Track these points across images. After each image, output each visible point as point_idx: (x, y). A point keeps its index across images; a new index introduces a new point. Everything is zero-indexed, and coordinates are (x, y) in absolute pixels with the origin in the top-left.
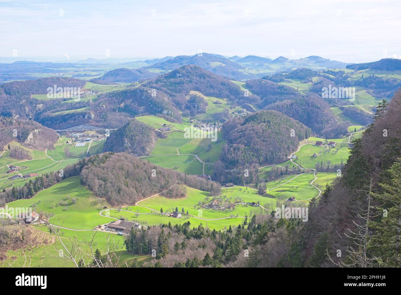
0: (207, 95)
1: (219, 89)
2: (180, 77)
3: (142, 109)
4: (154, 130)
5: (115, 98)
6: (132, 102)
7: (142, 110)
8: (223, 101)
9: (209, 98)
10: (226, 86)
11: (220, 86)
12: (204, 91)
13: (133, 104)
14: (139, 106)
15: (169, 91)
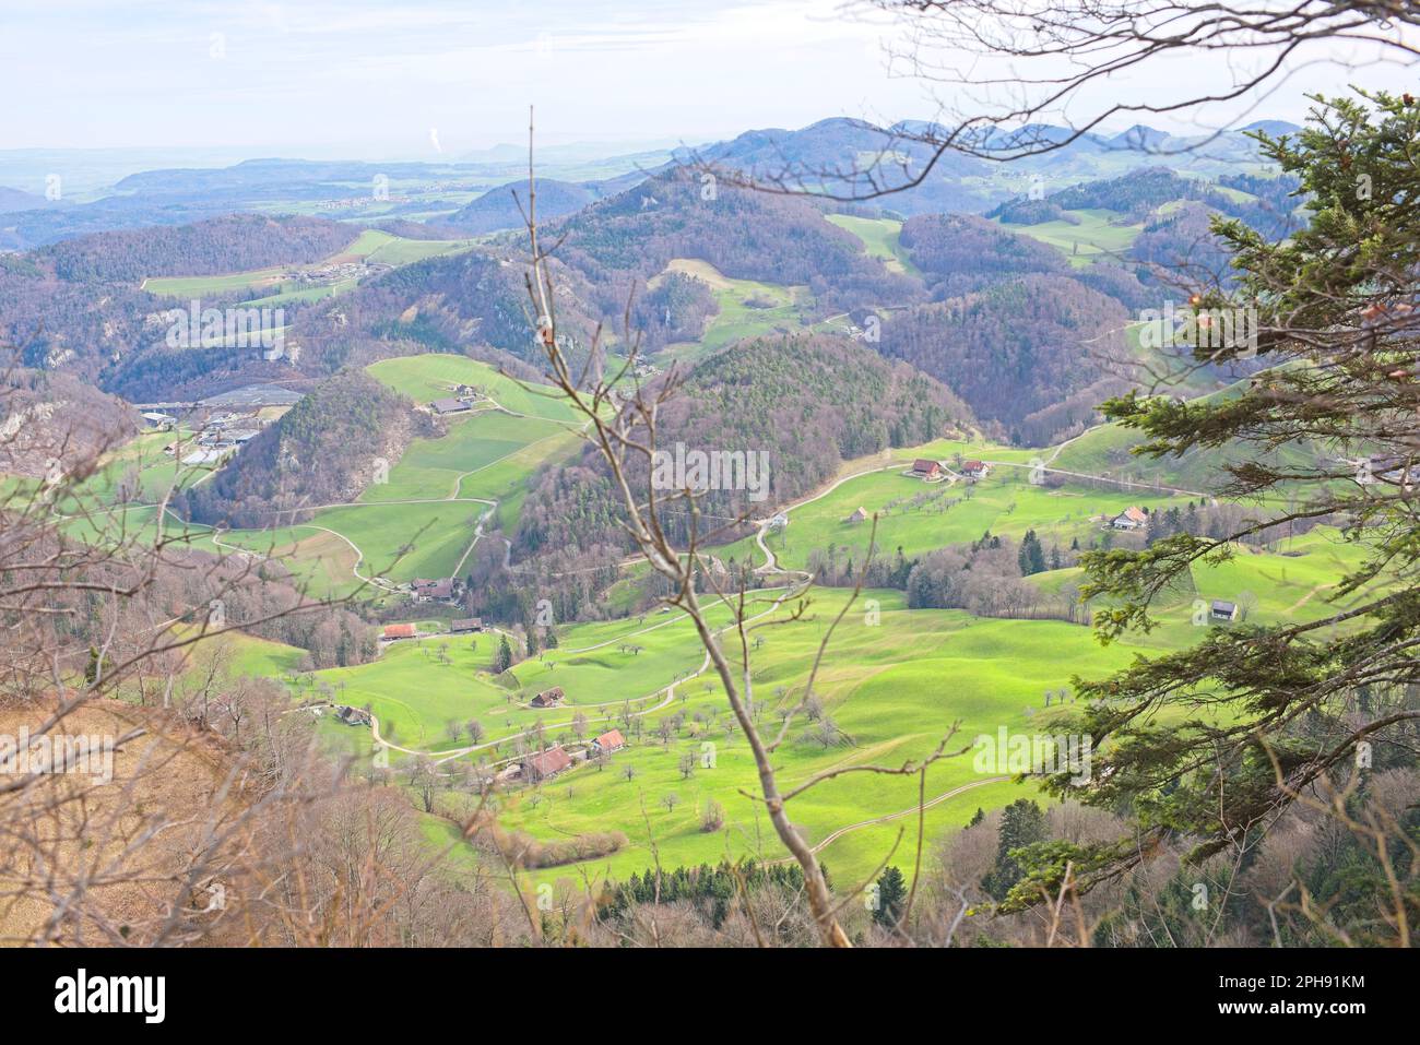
0: (727, 274)
1: (779, 252)
2: (651, 208)
3: (469, 328)
4: (410, 408)
5: (387, 289)
6: (444, 304)
7: (471, 332)
8: (781, 297)
9: (733, 286)
10: (807, 240)
11: (783, 241)
12: (723, 259)
13: (445, 309)
14: (461, 318)
15: (594, 260)
